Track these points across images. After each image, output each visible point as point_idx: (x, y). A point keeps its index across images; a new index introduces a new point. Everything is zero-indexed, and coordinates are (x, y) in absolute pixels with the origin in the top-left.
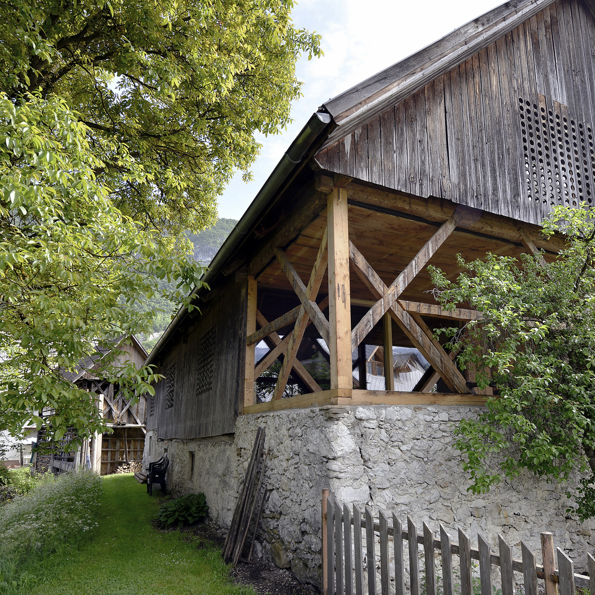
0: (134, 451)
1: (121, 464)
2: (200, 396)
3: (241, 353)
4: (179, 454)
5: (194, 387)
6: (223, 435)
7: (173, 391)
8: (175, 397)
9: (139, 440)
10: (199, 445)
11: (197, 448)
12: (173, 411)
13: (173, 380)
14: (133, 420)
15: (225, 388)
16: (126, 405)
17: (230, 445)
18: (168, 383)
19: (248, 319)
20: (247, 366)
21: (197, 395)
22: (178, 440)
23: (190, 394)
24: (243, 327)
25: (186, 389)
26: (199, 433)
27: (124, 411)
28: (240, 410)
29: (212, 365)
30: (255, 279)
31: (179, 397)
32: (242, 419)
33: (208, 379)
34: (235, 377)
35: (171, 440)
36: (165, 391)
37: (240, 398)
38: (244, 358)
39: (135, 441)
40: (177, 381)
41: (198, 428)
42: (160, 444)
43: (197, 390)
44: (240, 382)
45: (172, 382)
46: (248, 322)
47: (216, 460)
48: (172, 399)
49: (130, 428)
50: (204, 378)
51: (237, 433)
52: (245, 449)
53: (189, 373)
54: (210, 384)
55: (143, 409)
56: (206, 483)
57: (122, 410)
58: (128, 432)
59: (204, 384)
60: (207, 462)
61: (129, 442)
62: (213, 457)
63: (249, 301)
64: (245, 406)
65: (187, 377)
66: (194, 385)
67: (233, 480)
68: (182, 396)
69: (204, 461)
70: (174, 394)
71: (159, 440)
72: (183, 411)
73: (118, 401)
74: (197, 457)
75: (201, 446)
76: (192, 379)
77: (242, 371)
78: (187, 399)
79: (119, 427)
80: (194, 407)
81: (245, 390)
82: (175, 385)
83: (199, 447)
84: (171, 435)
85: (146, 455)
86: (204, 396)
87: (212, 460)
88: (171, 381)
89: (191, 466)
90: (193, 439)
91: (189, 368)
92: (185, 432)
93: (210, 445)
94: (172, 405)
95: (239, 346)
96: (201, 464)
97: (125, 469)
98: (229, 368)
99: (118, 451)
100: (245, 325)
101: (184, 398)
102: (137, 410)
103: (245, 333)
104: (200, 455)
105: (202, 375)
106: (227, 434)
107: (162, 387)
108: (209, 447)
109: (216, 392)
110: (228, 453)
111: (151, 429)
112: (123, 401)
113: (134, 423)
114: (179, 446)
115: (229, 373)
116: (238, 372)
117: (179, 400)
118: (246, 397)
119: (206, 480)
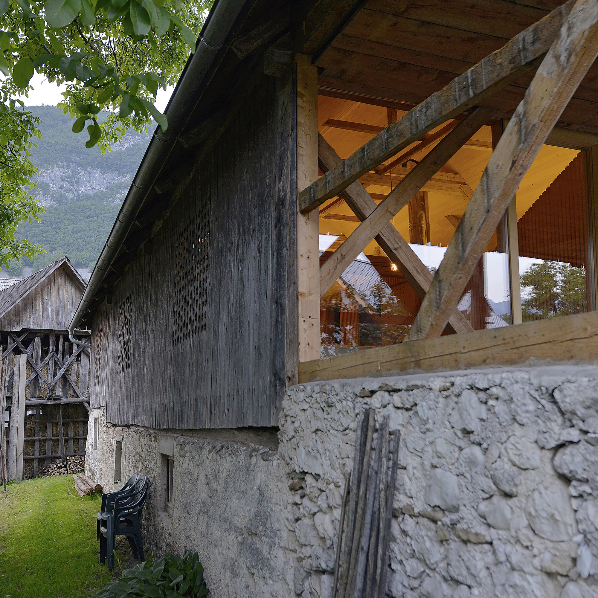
0: (74, 440)
1: (53, 459)
2: (180, 345)
3: (286, 232)
4: (143, 455)
5: (167, 330)
6: (241, 429)
7: (129, 341)
8: (132, 350)
9: (81, 421)
10: (182, 445)
11: (177, 450)
12: (131, 376)
13: (129, 322)
14: (71, 392)
15: (241, 323)
16: (60, 369)
17: (265, 458)
18: (120, 329)
19: (301, 151)
20: (302, 263)
21: (174, 343)
22: (140, 429)
23: (160, 344)
24: (287, 171)
25: (152, 336)
26: (181, 419)
27: (57, 377)
28: (290, 368)
29: (205, 280)
30: (313, 62)
31: (139, 350)
32: (302, 395)
33: (197, 310)
34: (269, 293)
35: (127, 426)
36: (117, 344)
37: (286, 341)
38: (294, 242)
39: (75, 423)
40: (136, 323)
41: (177, 408)
42: (111, 431)
43: (175, 333)
44: (286, 302)
45: (127, 327)
46: (300, 158)
47: (226, 488)
48: (127, 356)
49: (67, 405)
50: (188, 309)
51: (288, 429)
52: (317, 477)
53: (156, 305)
54: (200, 318)
55: (85, 375)
56: (203, 536)
57: (54, 376)
58: (64, 411)
59: (187, 321)
60: (201, 485)
61: (66, 425)
62: (216, 478)
63: (299, 110)
64: (302, 360)
65: (152, 314)
66: (167, 326)
67: (280, 553)
68: (145, 349)
69: (194, 482)
70: (131, 346)
71: (109, 425)
72: (147, 377)
73: (48, 364)
74: (177, 469)
75: (187, 448)
76: (162, 317)
77: (290, 274)
78: (154, 354)
79: (50, 403)
80: (169, 367)
81: (301, 320)
82: (132, 330)
83: (182, 449)
84: (128, 418)
85: (90, 447)
86: (188, 344)
87: (214, 484)
88: (125, 326)
89: (165, 482)
90: (167, 430)
91: (157, 295)
92: (151, 416)
93: (208, 448)
94: (127, 366)
95: (279, 219)
96: (188, 485)
97: (61, 467)
98: (251, 275)
99: (49, 440)
100: (294, 166)
101: (149, 353)
102: (78, 376)
103: (294, 183)
104: (185, 466)
105: (182, 303)
106: (251, 428)
107: (111, 337)
108: (206, 452)
109: (216, 334)
110: (260, 477)
111: (97, 406)
112: (56, 363)
113: (72, 396)
114: (142, 440)
115: (251, 287)
116: (279, 278)
117: (139, 356)
118: (303, 338)
119: (202, 527)
